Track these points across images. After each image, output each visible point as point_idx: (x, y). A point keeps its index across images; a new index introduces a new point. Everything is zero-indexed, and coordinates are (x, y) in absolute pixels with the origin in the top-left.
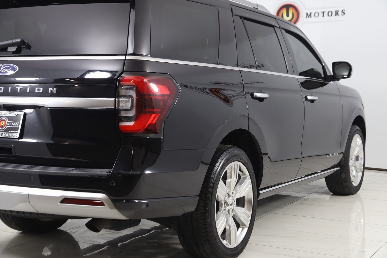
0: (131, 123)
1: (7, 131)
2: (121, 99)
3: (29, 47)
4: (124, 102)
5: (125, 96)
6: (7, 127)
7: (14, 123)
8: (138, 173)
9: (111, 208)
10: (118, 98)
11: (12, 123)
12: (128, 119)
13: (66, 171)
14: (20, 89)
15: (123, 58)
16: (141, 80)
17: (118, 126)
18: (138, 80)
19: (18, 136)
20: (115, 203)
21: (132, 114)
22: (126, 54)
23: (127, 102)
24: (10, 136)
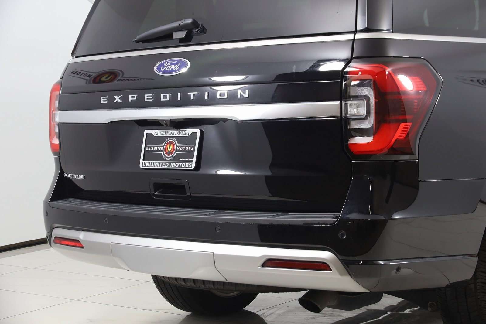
0: (367, 140)
1: (177, 158)
2: (349, 102)
3: (203, 30)
4: (355, 107)
5: (356, 97)
6: (177, 152)
7: (186, 146)
8: (382, 218)
9: (341, 274)
10: (346, 101)
11: (183, 146)
12: (362, 132)
13: (268, 217)
14: (194, 94)
15: (351, 37)
16: (381, 70)
17: (348, 145)
18: (377, 70)
19: (193, 167)
20: (348, 267)
21: (368, 124)
22: (354, 30)
23: (359, 106)
24: (181, 167)
